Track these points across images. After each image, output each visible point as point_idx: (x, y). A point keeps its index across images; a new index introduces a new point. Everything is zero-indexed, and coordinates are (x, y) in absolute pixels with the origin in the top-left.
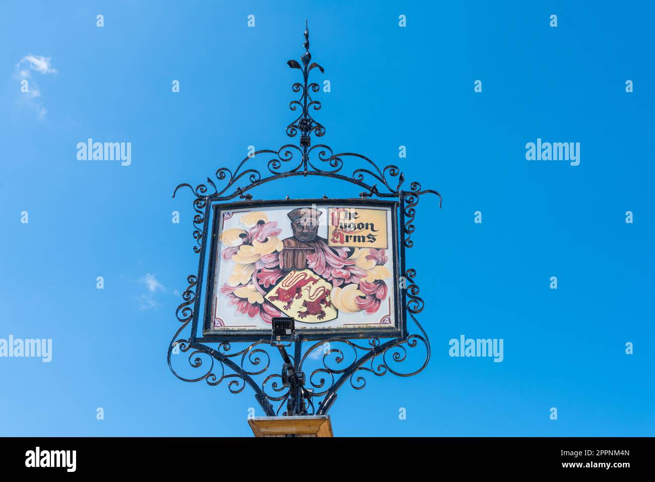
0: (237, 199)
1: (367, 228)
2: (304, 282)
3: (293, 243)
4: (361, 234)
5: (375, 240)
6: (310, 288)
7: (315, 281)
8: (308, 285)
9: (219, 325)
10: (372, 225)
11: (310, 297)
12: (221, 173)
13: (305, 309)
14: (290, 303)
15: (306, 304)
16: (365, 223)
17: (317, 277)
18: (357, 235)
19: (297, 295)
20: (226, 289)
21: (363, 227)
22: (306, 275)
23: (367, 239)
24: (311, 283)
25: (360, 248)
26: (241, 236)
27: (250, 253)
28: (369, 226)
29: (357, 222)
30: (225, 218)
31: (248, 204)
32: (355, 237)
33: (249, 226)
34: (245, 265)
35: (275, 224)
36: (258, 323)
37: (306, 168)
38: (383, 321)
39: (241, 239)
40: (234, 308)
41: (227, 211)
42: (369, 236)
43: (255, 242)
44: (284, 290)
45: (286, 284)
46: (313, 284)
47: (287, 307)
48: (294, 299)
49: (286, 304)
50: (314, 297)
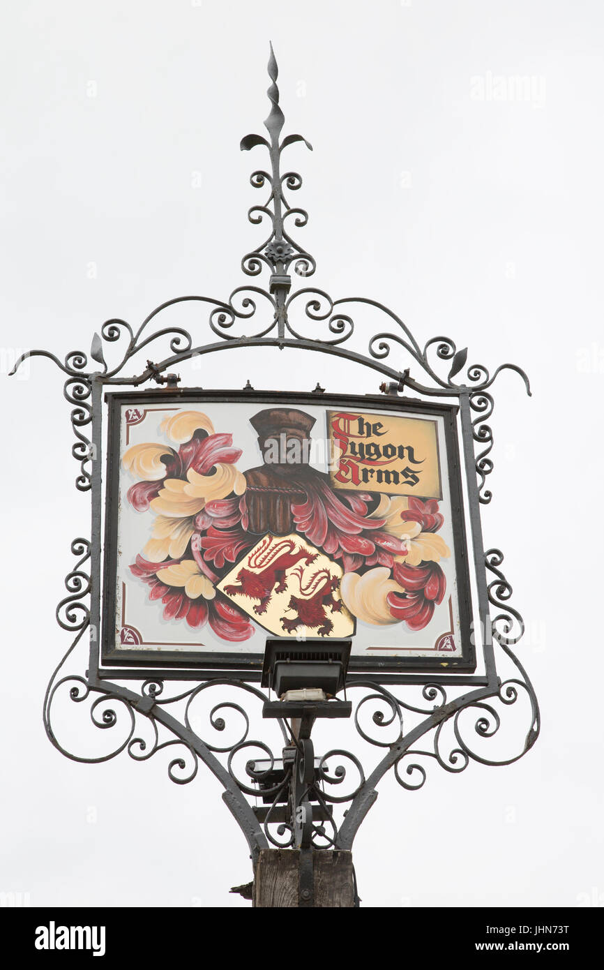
0: (151, 384)
1: (401, 456)
2: (289, 560)
3: (263, 479)
4: (390, 468)
5: (417, 480)
6: (302, 571)
7: (311, 559)
8: (297, 566)
9: (131, 640)
10: (411, 450)
11: (301, 589)
12: (112, 329)
13: (293, 615)
14: (265, 600)
15: (294, 603)
16: (396, 445)
17: (312, 551)
18: (383, 468)
19: (277, 584)
20: (141, 567)
21: (393, 454)
22: (292, 546)
23: (402, 478)
24: (302, 562)
25: (390, 495)
26: (164, 459)
27: (184, 494)
28: (406, 452)
29: (381, 441)
30: (131, 422)
31: (173, 394)
32: (380, 472)
33: (178, 439)
34: (175, 521)
35: (228, 439)
36: (206, 639)
37: (281, 332)
38: (440, 645)
39: (164, 466)
40: (159, 606)
41: (133, 407)
42: (406, 472)
43: (191, 473)
44: (253, 575)
45: (255, 561)
46: (307, 564)
47: (261, 609)
48: (273, 592)
49: (258, 602)
50: (310, 590)
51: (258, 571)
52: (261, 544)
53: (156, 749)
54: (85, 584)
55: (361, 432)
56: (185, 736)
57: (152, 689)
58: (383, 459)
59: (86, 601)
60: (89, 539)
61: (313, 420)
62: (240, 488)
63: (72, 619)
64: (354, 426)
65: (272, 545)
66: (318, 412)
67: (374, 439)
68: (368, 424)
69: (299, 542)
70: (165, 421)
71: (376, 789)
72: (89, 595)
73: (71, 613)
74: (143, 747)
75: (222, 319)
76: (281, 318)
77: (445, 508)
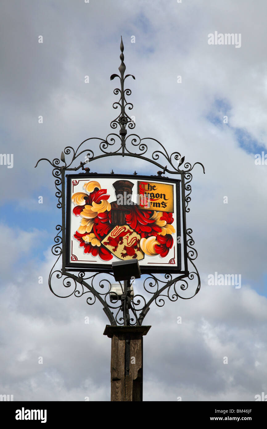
0: (81, 171)
1: (161, 198)
2: (124, 234)
3: (117, 205)
4: (157, 201)
5: (166, 206)
6: (128, 237)
7: (131, 233)
8: (126, 236)
9: (74, 259)
11: (128, 244)
12: (68, 150)
13: (125, 252)
14: (116, 247)
15: (125, 248)
16: (160, 194)
17: (132, 231)
19: (120, 242)
20: (78, 236)
22: (125, 229)
23: (161, 205)
24: (128, 234)
25: (157, 211)
26: (85, 198)
27: (91, 211)
28: (163, 196)
29: (155, 192)
30: (74, 185)
31: (88, 175)
32: (154, 203)
33: (89, 191)
34: (87, 220)
35: (105, 191)
36: (98, 260)
37: (123, 151)
38: (170, 262)
39: (85, 201)
40: (83, 249)
41: (75, 180)
42: (163, 203)
43: (93, 203)
44: (113, 238)
45: (113, 233)
46: (130, 235)
47: (115, 250)
48: (119, 244)
49: (114, 248)
50: (130, 244)
51: (114, 237)
52: (115, 228)
53: (83, 294)
54: (60, 240)
55: (149, 189)
56: (92, 290)
57: (82, 274)
58: (155, 198)
59: (61, 246)
60: (61, 225)
61: (133, 184)
62: (109, 209)
63: (57, 252)
64: (146, 186)
65: (119, 228)
66: (135, 182)
67: (153, 191)
68: (151, 186)
69: (127, 227)
70: (85, 185)
71: (149, 307)
72: (61, 244)
73: (56, 250)
74: (79, 293)
75: (104, 145)
76: (123, 145)
77: (174, 216)
